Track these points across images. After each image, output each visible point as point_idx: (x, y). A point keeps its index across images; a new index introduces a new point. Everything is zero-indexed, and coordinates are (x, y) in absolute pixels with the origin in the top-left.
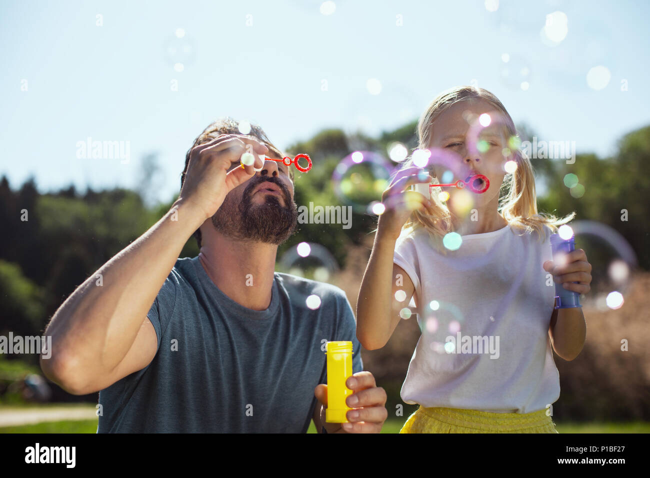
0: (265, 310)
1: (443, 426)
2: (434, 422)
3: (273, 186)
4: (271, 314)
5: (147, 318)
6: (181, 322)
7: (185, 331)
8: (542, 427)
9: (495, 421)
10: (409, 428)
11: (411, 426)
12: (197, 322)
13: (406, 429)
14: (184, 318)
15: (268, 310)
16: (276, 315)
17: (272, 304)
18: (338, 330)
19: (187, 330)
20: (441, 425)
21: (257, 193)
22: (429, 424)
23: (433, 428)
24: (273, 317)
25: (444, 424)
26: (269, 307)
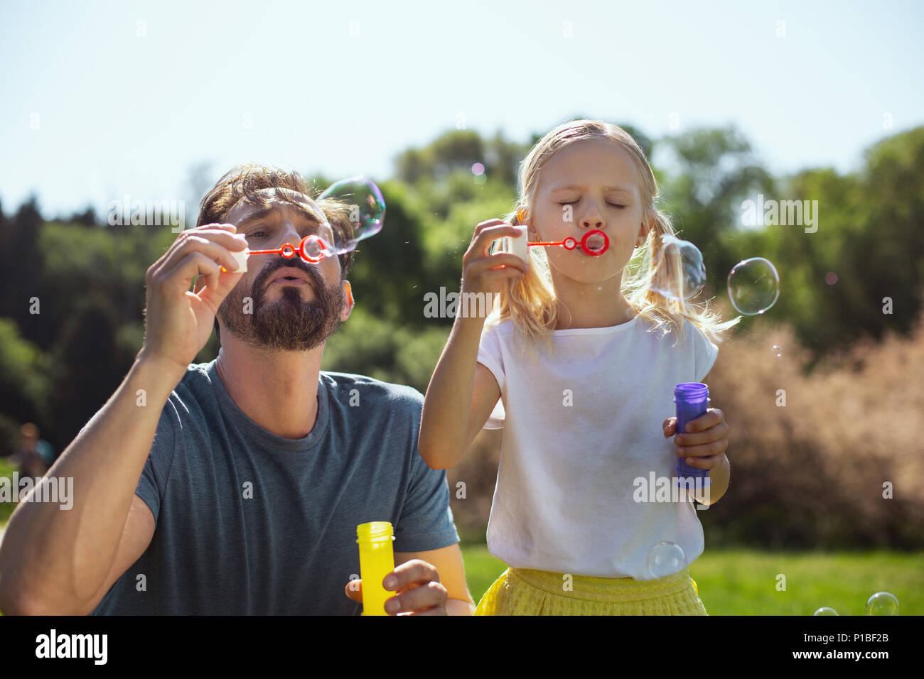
0: (306, 436)
1: (537, 592)
2: (525, 588)
3: (294, 271)
4: (316, 441)
5: (135, 496)
6: (185, 476)
7: (192, 486)
8: (672, 598)
9: (604, 590)
10: (495, 592)
11: (497, 590)
12: (208, 471)
13: (490, 593)
14: (189, 471)
15: (311, 435)
16: (322, 441)
17: (317, 425)
18: (413, 457)
19: (194, 484)
20: (534, 591)
21: (272, 285)
22: (519, 590)
23: (523, 595)
24: (316, 445)
25: (538, 591)
26: (311, 432)
